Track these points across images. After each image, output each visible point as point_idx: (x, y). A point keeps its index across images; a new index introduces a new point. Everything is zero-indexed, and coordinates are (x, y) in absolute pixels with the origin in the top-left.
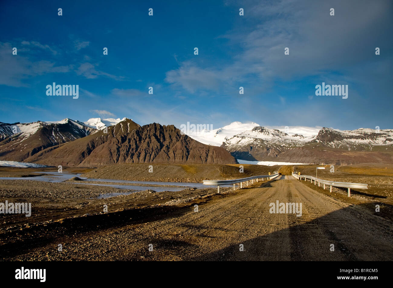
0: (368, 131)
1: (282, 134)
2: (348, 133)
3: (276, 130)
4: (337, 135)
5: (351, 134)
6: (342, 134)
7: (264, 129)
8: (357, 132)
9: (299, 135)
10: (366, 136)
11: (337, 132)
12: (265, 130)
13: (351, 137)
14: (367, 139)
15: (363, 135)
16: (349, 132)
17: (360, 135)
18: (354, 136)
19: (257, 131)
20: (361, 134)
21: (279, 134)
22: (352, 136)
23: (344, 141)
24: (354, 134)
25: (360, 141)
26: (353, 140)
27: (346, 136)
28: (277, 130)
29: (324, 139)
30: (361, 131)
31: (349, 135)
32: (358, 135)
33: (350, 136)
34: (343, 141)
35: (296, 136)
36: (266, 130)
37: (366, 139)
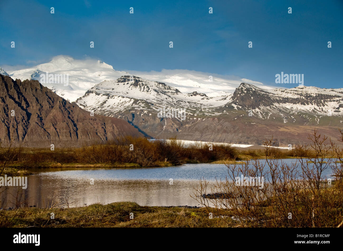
0: (313, 91)
1: (170, 91)
2: (280, 93)
3: (160, 83)
4: (265, 97)
5: (284, 95)
6: (271, 95)
7: (139, 81)
8: (295, 92)
9: (200, 94)
10: (308, 99)
11: (263, 91)
12: (141, 83)
13: (286, 100)
14: (310, 104)
15: (304, 98)
16: (282, 91)
17: (299, 96)
18: (290, 98)
19: (128, 83)
20: (301, 95)
21: (165, 90)
22: (287, 98)
23: (275, 107)
24: (290, 96)
25: (299, 107)
26: (288, 106)
27: (278, 98)
28: (162, 84)
29: (244, 103)
30: (301, 90)
31: (282, 96)
32: (296, 97)
33: (283, 98)
34: (273, 106)
35: (195, 95)
36: (143, 83)
37: (308, 104)
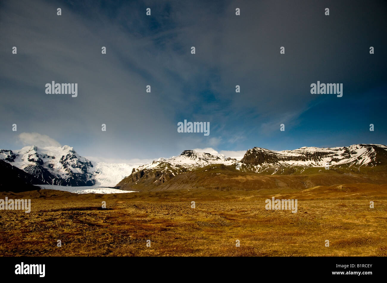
0: (312, 150)
2: (287, 153)
3: (206, 154)
4: (272, 157)
5: (290, 155)
6: (279, 155)
7: (192, 153)
8: (298, 152)
9: (232, 159)
10: (308, 156)
11: (272, 153)
13: (290, 158)
14: (309, 160)
15: (304, 156)
16: (288, 152)
17: (301, 155)
18: (294, 157)
19: (185, 155)
20: (303, 154)
21: (208, 158)
22: (291, 157)
23: (279, 164)
24: (294, 155)
25: (300, 163)
26: (291, 162)
27: (284, 157)
28: (208, 154)
30: (304, 150)
31: (287, 155)
32: (298, 155)
33: (288, 157)
34: (277, 163)
35: (229, 160)
36: (194, 154)
37: (307, 160)
